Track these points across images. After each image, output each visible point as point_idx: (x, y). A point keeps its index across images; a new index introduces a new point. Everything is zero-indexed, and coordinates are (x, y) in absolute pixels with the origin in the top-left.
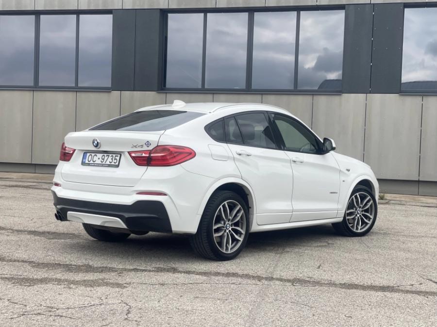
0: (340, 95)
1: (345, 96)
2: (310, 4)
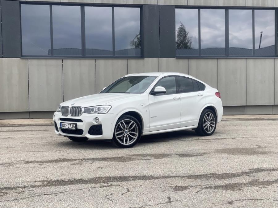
0: (143, 59)
1: (146, 59)
2: (122, 3)
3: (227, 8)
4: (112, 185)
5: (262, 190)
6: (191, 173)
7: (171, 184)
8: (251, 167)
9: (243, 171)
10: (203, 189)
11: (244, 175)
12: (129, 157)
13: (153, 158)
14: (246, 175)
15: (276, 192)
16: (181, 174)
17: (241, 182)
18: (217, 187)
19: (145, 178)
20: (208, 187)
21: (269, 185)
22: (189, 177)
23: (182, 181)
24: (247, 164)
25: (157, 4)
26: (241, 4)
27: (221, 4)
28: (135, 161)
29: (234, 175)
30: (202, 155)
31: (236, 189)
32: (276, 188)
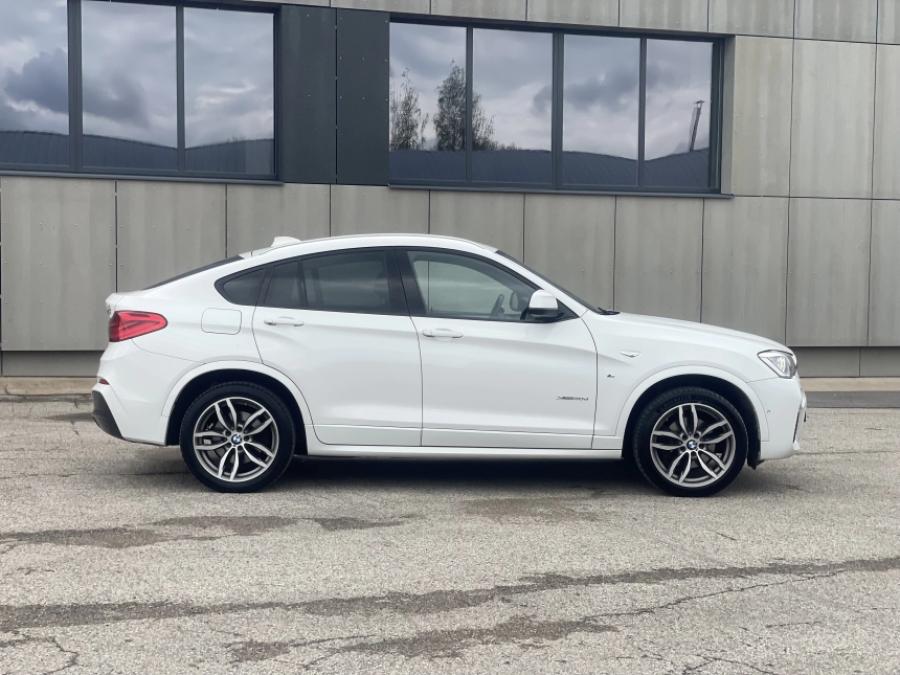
3: (558, 31)
4: (28, 639)
5: (524, 658)
6: (325, 591)
7: (236, 635)
8: (531, 569)
9: (499, 584)
10: (333, 651)
11: (496, 599)
12: (151, 527)
13: (230, 532)
14: (503, 599)
15: (567, 665)
16: (290, 594)
17: (472, 624)
18: (384, 646)
19: (160, 610)
20: (354, 644)
21: (555, 638)
22: (313, 607)
23: (280, 625)
24: (525, 558)
25: (328, 5)
26: (604, 18)
27: (538, 16)
28: (161, 546)
29: (462, 600)
30: (398, 523)
31: (441, 653)
32: (573, 650)
